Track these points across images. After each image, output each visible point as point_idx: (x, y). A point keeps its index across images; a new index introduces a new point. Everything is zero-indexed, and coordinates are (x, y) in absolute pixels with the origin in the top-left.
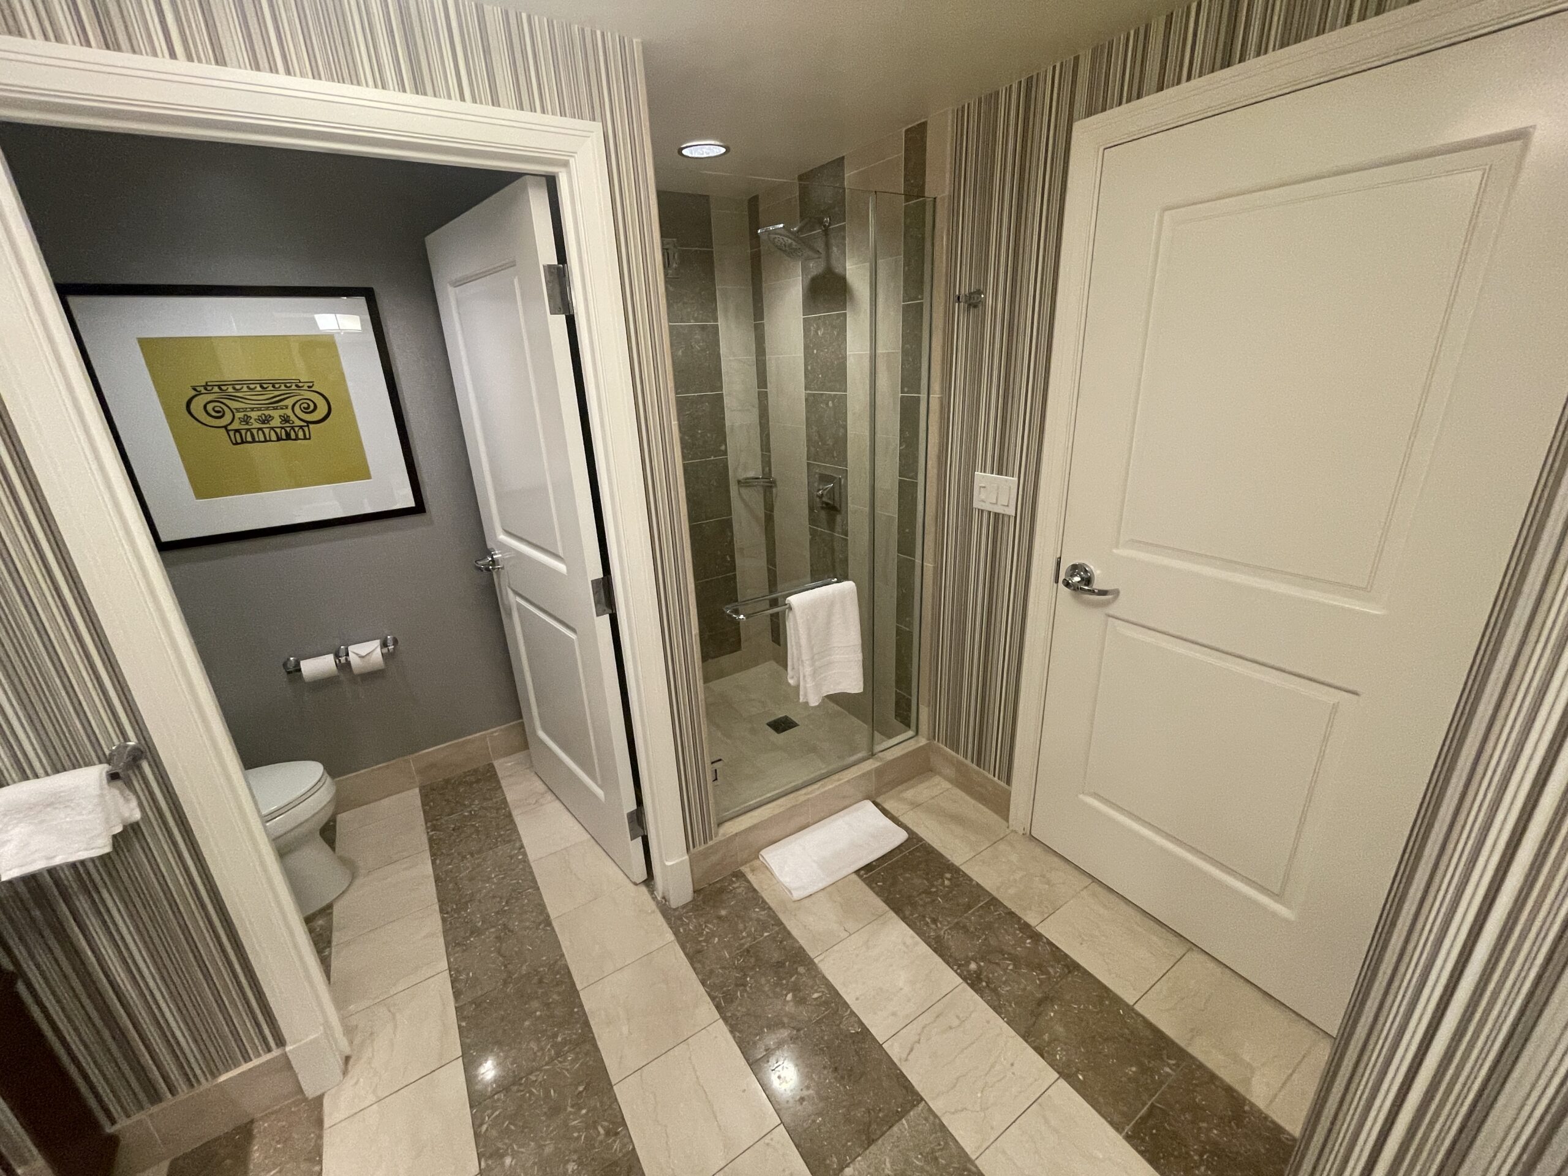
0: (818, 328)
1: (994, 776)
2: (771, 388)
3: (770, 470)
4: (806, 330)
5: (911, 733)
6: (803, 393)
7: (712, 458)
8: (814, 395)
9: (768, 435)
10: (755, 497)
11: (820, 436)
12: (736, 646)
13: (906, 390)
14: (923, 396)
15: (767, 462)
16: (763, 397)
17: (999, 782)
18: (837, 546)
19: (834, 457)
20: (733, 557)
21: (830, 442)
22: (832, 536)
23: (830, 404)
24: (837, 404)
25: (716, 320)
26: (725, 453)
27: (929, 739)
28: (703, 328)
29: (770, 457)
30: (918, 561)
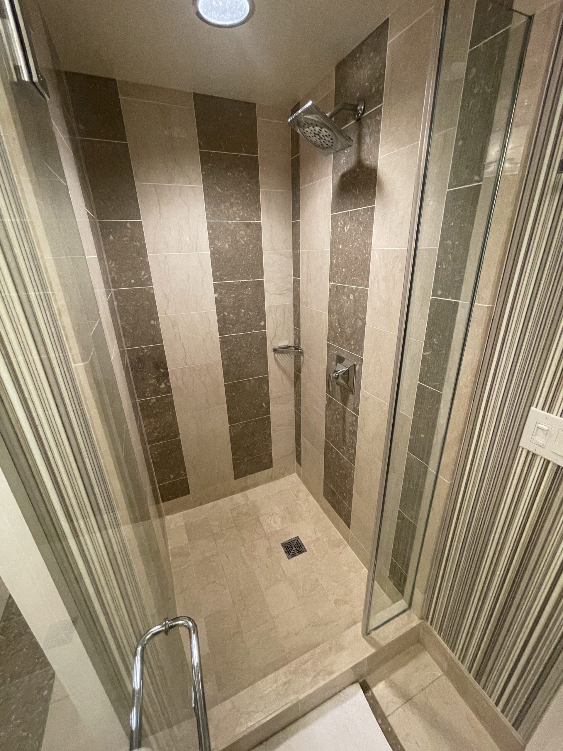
0: (345, 224)
1: (497, 704)
2: (303, 278)
3: (299, 341)
4: (334, 228)
5: (402, 604)
6: (327, 284)
7: (253, 331)
8: (337, 287)
9: (299, 314)
10: (287, 361)
11: (339, 324)
12: (269, 465)
13: (439, 292)
14: (464, 304)
15: (297, 336)
16: (296, 284)
17: (502, 716)
18: (349, 419)
19: (351, 345)
20: (268, 404)
21: (348, 331)
22: (345, 410)
23: (351, 297)
24: (357, 298)
25: (259, 218)
26: (264, 327)
27: (421, 618)
28: (248, 225)
29: (299, 332)
30: (432, 470)
